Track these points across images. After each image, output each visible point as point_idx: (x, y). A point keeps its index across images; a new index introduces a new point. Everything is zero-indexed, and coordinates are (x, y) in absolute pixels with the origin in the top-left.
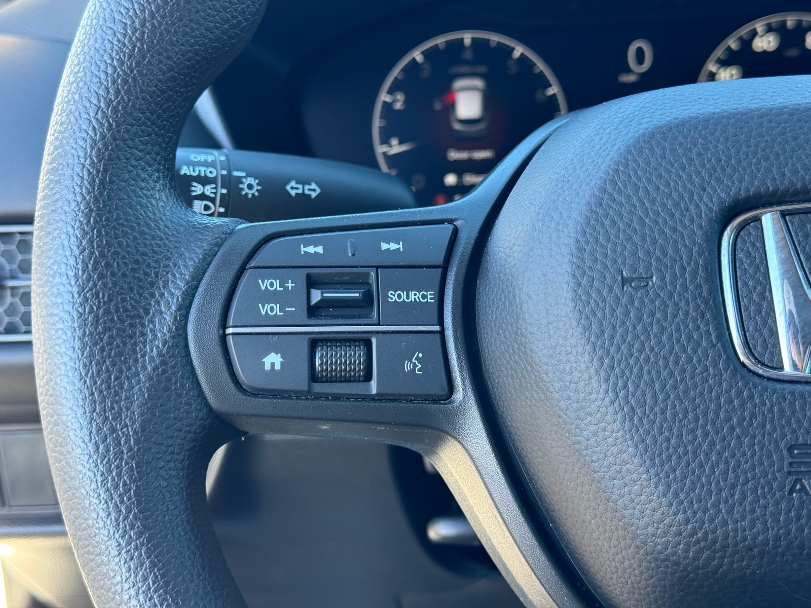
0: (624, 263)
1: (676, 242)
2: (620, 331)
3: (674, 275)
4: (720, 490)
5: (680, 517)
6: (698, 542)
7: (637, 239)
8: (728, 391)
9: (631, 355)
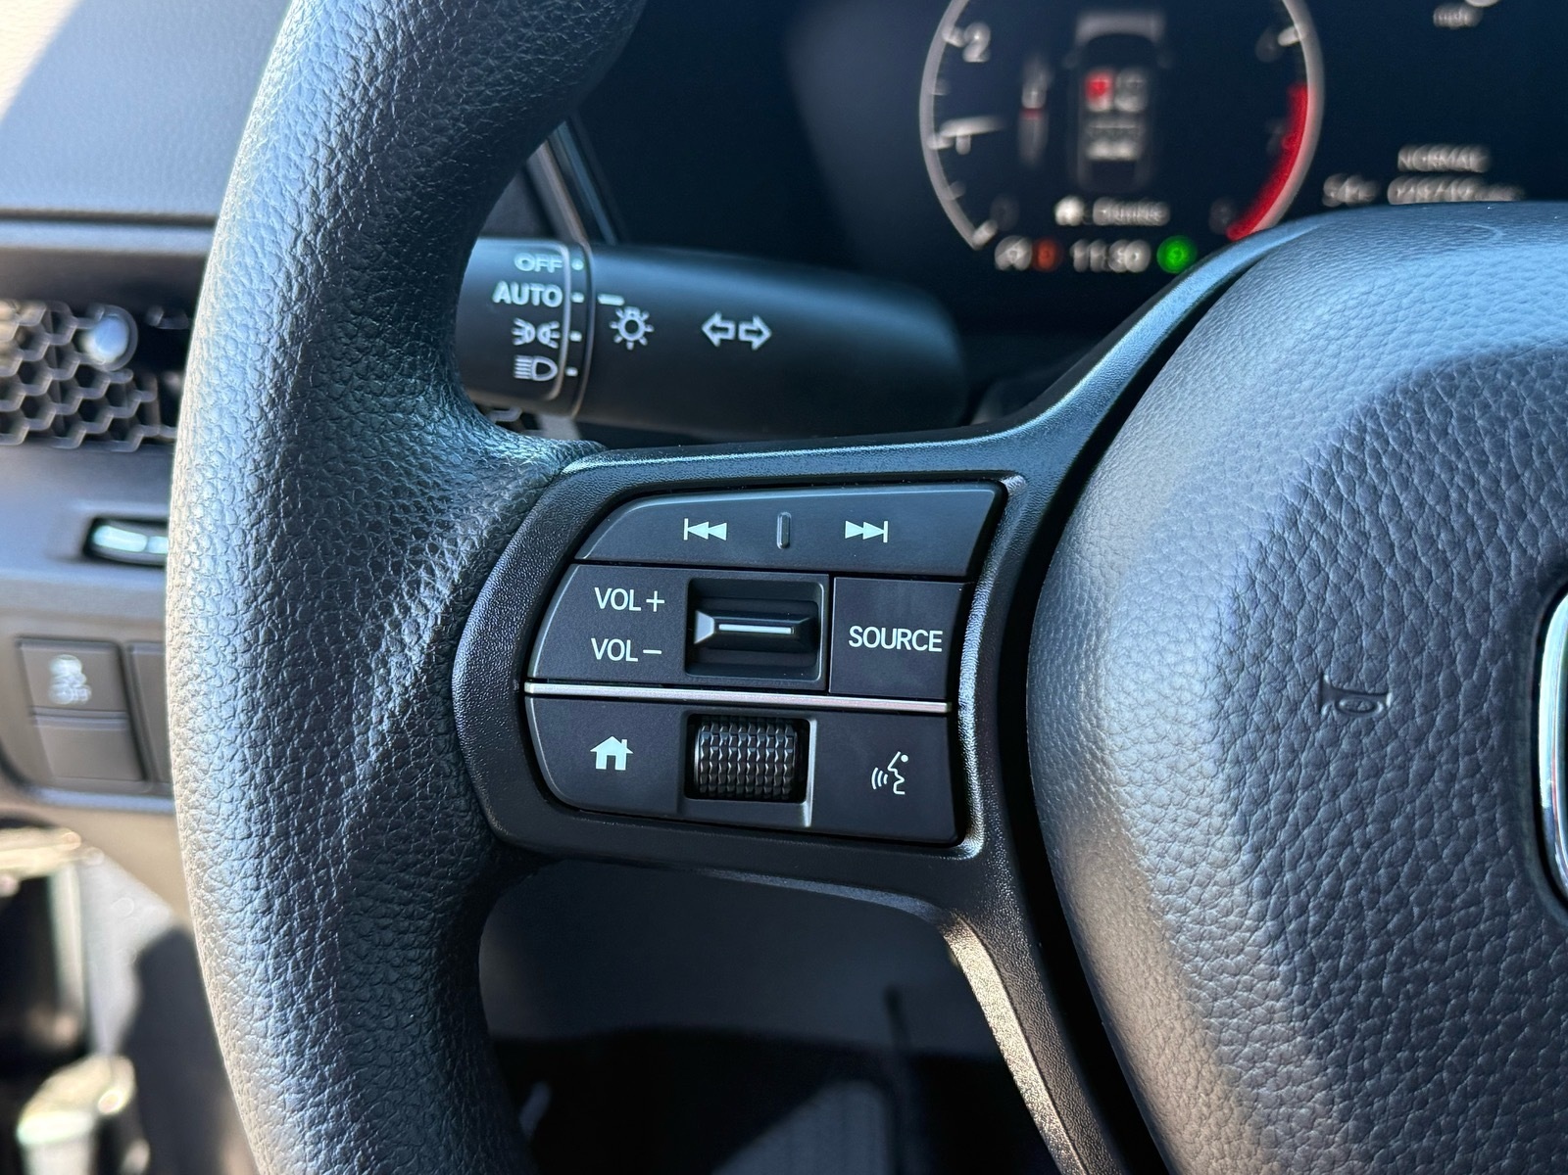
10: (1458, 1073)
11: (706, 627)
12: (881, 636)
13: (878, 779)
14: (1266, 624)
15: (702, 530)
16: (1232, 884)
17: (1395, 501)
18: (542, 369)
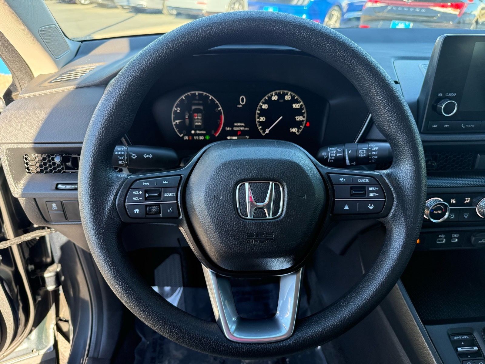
0: (215, 193)
1: (226, 189)
2: (214, 208)
3: (226, 196)
4: (233, 242)
5: (225, 247)
6: (228, 252)
7: (218, 188)
8: (236, 222)
9: (216, 214)
10: (231, 235)
11: (147, 195)
12: (168, 194)
13: (169, 211)
14: (209, 190)
15: (146, 184)
16: (207, 218)
17: (221, 177)
18: (122, 162)
